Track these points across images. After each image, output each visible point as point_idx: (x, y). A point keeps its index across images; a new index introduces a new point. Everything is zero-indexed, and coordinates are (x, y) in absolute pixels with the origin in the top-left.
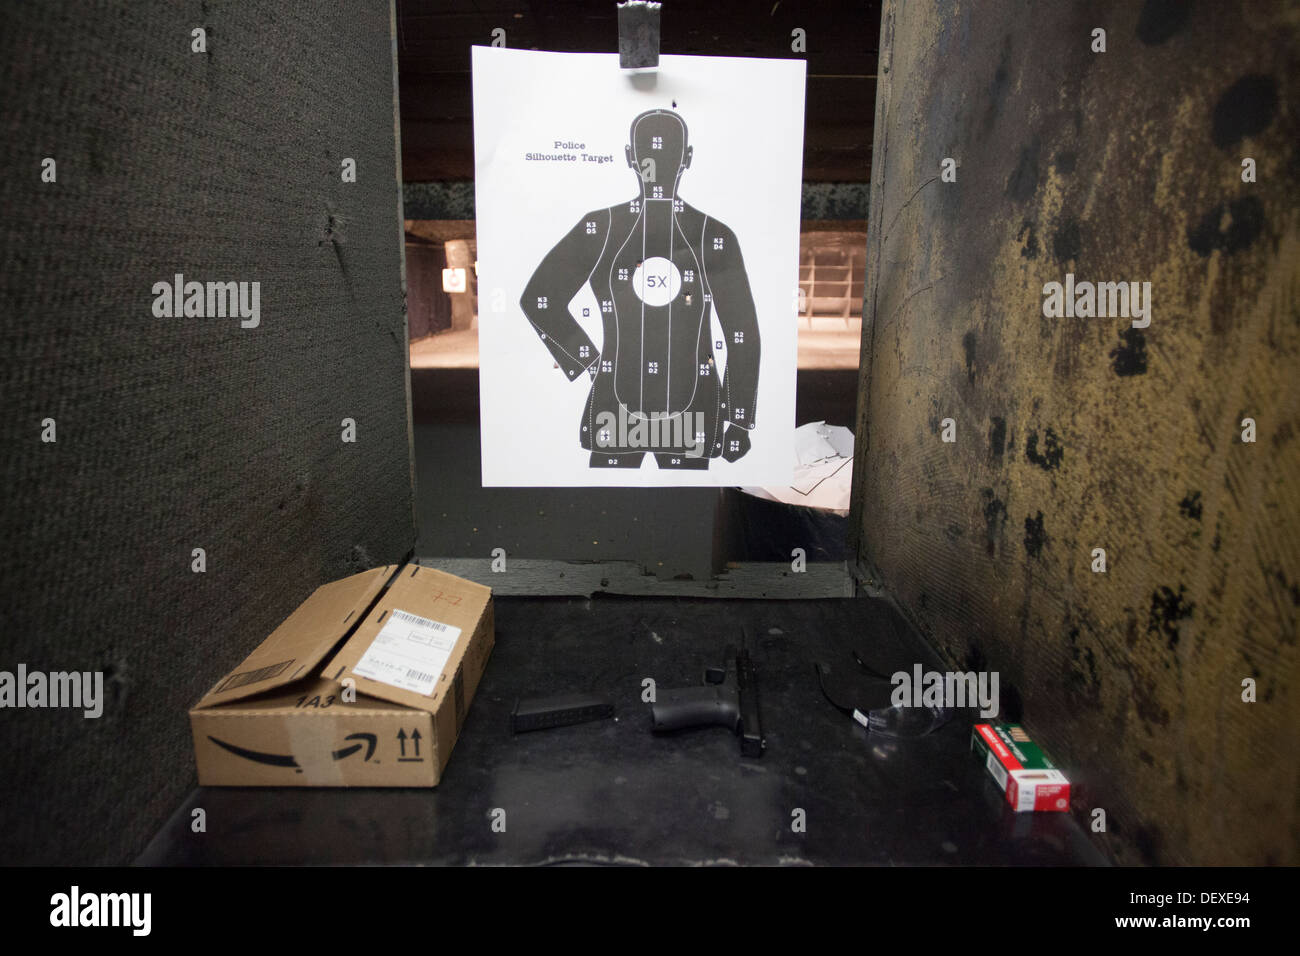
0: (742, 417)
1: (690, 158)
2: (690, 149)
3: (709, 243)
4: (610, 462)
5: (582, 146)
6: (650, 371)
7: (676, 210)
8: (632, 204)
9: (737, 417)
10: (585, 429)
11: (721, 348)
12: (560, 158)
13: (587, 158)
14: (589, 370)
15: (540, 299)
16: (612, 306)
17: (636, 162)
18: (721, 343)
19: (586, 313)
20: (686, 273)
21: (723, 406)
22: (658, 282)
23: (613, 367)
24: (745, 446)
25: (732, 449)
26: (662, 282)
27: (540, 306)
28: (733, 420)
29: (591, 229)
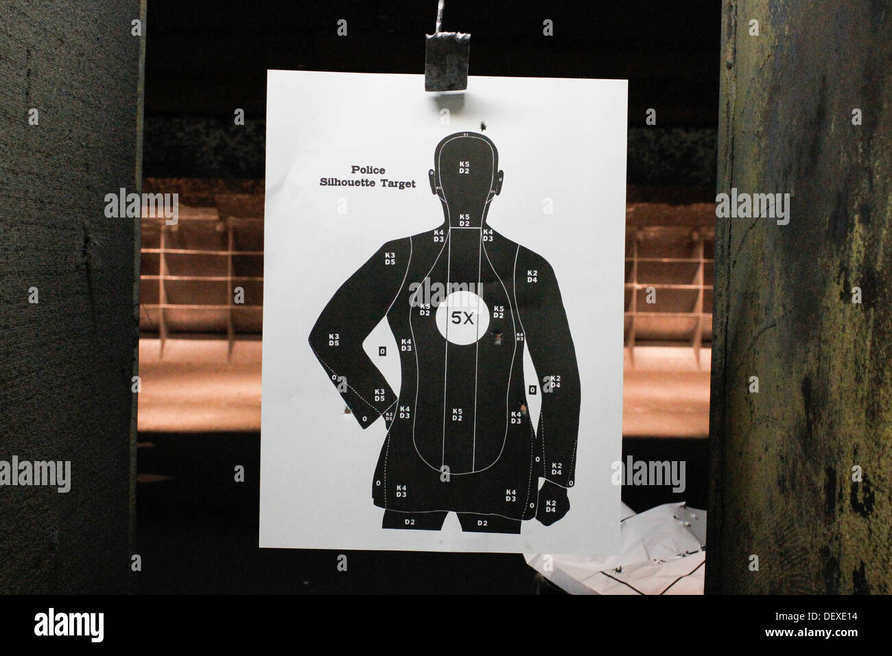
0: (560, 473)
1: (501, 183)
2: (501, 174)
3: (522, 275)
4: (407, 522)
5: (382, 171)
6: (454, 418)
7: (485, 239)
8: (436, 232)
9: (554, 472)
10: (378, 483)
11: (535, 393)
12: (357, 183)
13: (387, 184)
14: (385, 416)
15: (331, 336)
16: (412, 344)
17: (441, 188)
18: (535, 387)
19: (383, 351)
20: (496, 308)
21: (538, 459)
22: (464, 318)
23: (411, 413)
24: (564, 507)
25: (548, 510)
26: (469, 318)
27: (331, 344)
28: (549, 476)
29: (390, 260)
